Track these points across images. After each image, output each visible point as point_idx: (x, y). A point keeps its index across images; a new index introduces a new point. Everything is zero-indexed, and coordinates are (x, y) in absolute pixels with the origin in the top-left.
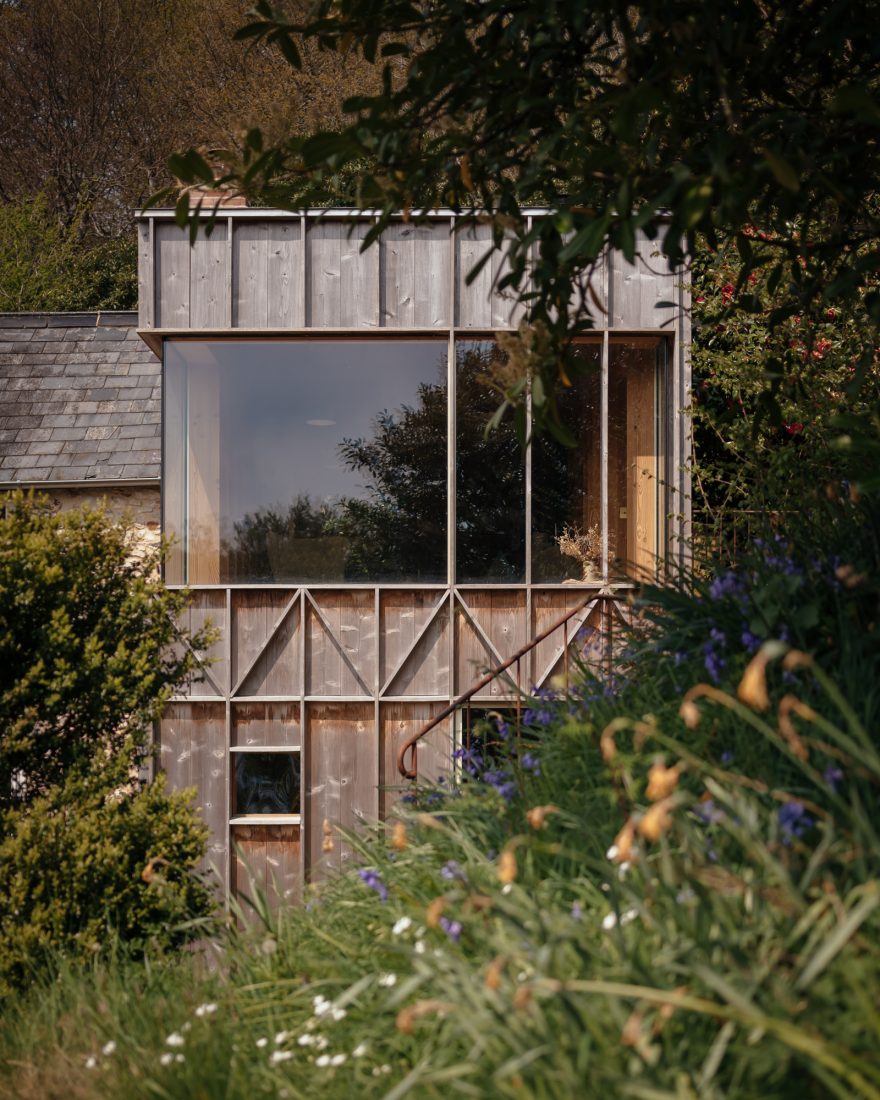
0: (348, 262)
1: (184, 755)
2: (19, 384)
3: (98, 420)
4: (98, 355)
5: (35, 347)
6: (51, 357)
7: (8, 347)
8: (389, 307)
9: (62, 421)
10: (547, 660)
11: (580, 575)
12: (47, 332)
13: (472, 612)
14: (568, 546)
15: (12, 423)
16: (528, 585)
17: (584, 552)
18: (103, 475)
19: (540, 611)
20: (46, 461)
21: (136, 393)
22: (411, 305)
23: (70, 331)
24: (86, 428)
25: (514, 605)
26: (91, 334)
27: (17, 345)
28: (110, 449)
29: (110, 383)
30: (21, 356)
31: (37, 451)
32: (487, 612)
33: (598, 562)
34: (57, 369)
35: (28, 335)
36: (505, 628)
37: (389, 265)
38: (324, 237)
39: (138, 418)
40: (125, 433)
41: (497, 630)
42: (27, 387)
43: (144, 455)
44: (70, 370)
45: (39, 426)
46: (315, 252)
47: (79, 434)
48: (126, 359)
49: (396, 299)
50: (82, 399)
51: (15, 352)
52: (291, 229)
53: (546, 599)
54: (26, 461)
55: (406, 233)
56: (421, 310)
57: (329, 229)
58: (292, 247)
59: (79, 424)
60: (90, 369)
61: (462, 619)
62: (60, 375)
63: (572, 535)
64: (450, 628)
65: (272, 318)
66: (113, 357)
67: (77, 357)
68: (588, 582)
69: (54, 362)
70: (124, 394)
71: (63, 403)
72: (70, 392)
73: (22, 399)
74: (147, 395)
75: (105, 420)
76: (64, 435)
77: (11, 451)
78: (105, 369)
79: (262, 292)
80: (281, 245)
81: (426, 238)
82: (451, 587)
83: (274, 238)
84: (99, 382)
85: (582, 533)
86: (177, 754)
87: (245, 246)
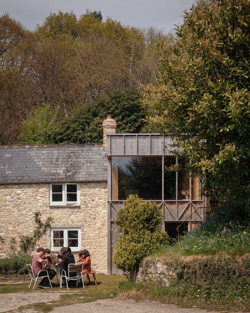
0: (145, 143)
1: (116, 230)
2: (74, 160)
3: (91, 168)
4: (88, 153)
5: (75, 152)
6: (79, 154)
7: (69, 151)
8: (152, 151)
9: (85, 168)
10: (180, 214)
11: (185, 199)
12: (76, 148)
13: (167, 205)
14: (183, 193)
15: (75, 168)
16: (177, 200)
17: (186, 194)
18: (96, 179)
19: (179, 205)
20: (84, 176)
21: (97, 162)
22: (156, 150)
23: (81, 148)
24: (90, 169)
25: (174, 204)
26: (85, 149)
27: (71, 151)
28: (95, 174)
29: (92, 160)
30: (73, 154)
31: (82, 174)
32: (169, 205)
33: (189, 196)
34: (80, 156)
35: (73, 149)
36: (173, 208)
37: (152, 143)
38: (140, 138)
39: (99, 167)
40: (98, 170)
41: (171, 208)
42: (76, 160)
43: (102, 175)
44: (83, 157)
45: (80, 169)
46: (139, 141)
47: (89, 171)
48: (93, 154)
49: (153, 149)
50: (87, 163)
51: (71, 153)
52: (134, 137)
53: (180, 203)
54: (80, 176)
55: (155, 138)
56: (158, 151)
57: (141, 137)
58: (135, 140)
59: (88, 168)
60: (87, 157)
61: (165, 206)
62: (81, 158)
63: (184, 191)
64: (163, 208)
65: (131, 153)
66: (91, 154)
67: (84, 154)
68: (187, 200)
69: (79, 155)
70: (95, 162)
71: (84, 164)
72: (84, 162)
73: (75, 163)
74: (99, 162)
75: (93, 168)
76: (86, 171)
77: (77, 174)
78: (90, 156)
79: (129, 148)
80: (133, 140)
81: (159, 138)
82: (163, 200)
83: (131, 138)
84: (89, 159)
85: (186, 191)
86: (114, 230)
87: (126, 140)
